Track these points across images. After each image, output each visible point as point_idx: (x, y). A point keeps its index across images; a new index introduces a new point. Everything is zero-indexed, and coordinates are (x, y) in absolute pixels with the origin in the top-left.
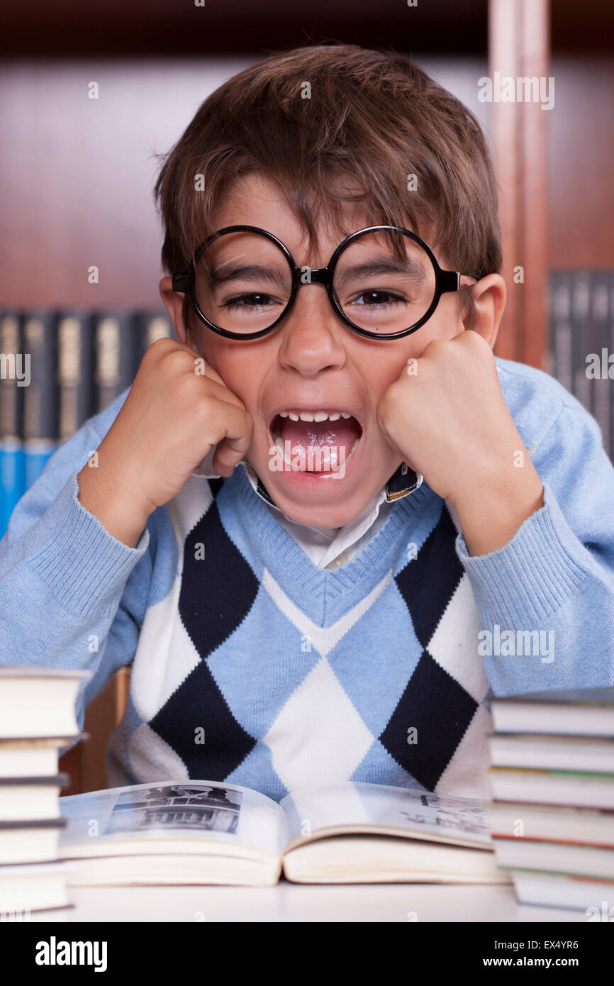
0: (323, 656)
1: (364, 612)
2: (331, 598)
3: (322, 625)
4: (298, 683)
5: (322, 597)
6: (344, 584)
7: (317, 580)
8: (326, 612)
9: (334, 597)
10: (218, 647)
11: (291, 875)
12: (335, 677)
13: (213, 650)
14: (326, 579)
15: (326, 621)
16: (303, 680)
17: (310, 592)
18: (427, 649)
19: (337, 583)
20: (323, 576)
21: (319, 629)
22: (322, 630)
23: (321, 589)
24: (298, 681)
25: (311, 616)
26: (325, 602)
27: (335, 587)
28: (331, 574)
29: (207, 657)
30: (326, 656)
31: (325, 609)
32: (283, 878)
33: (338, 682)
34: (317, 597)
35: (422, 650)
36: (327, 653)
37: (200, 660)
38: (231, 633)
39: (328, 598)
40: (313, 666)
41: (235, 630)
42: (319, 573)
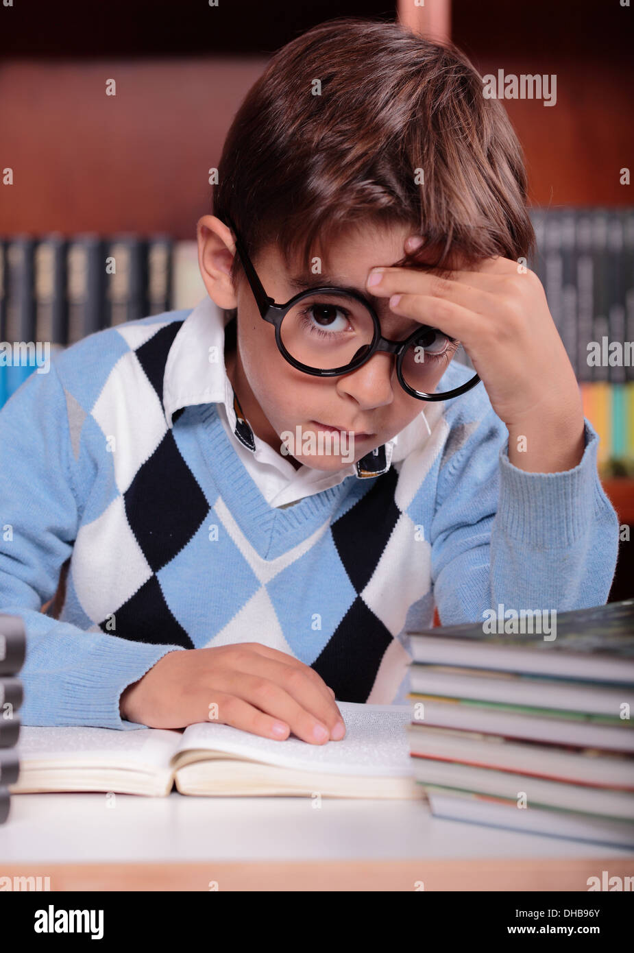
0: (263, 585)
1: (305, 552)
2: (278, 535)
3: (266, 557)
4: (239, 607)
5: (269, 532)
6: (291, 524)
7: (268, 517)
8: (272, 545)
9: (280, 534)
10: (167, 563)
11: (182, 787)
12: (271, 606)
13: (164, 566)
14: (275, 517)
15: (270, 554)
16: (244, 605)
17: (260, 526)
18: (361, 595)
19: (285, 523)
20: (273, 515)
21: (262, 560)
22: (265, 562)
23: (270, 525)
24: (239, 604)
25: (256, 547)
26: (271, 537)
27: (283, 526)
28: (281, 513)
29: (157, 571)
30: (266, 585)
31: (270, 544)
32: (174, 789)
33: (273, 609)
34: (265, 532)
35: (356, 596)
36: (266, 582)
37: (152, 574)
38: (180, 551)
39: (275, 534)
40: (253, 592)
41: (183, 548)
42: (270, 511)
